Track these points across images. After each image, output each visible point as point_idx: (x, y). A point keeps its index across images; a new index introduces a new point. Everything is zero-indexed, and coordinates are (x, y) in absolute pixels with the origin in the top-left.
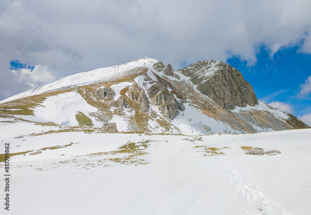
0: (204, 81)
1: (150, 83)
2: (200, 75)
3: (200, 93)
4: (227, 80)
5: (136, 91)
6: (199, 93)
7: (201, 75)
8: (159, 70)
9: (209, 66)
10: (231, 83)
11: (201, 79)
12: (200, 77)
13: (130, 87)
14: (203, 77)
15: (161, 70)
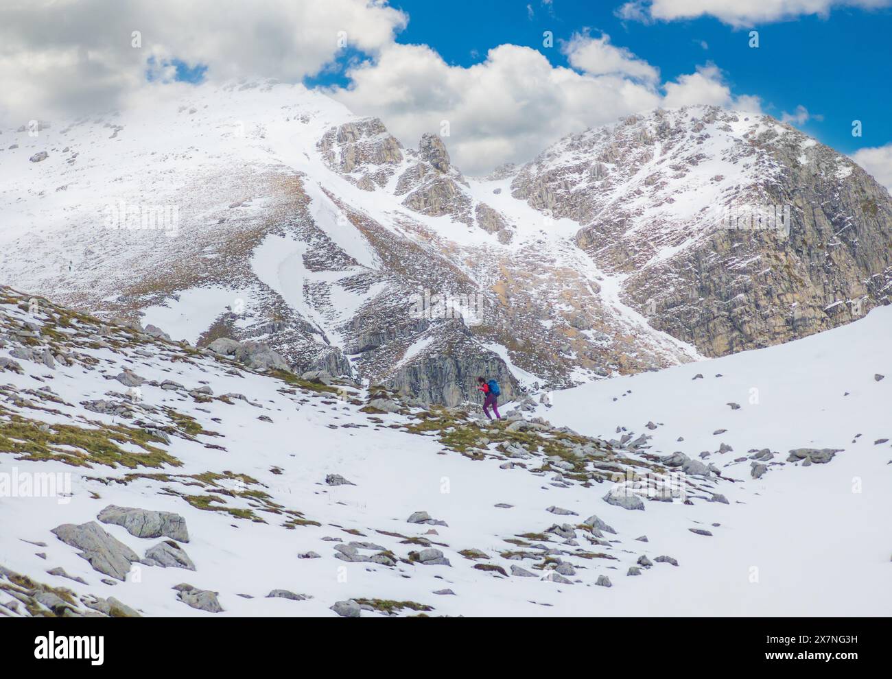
0: (666, 253)
1: (350, 284)
2: (639, 213)
3: (647, 327)
4: (804, 242)
5: (288, 342)
6: (640, 330)
7: (649, 213)
8: (366, 174)
9: (694, 149)
10: (829, 258)
11: (649, 241)
12: (638, 224)
13: (244, 316)
14: (657, 224)
15: (382, 179)
